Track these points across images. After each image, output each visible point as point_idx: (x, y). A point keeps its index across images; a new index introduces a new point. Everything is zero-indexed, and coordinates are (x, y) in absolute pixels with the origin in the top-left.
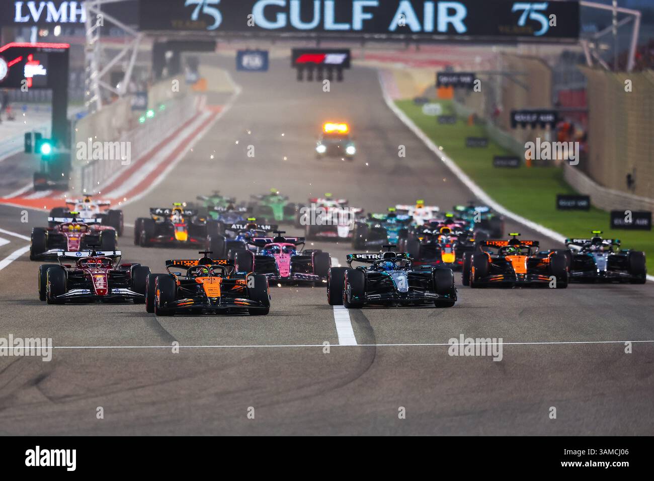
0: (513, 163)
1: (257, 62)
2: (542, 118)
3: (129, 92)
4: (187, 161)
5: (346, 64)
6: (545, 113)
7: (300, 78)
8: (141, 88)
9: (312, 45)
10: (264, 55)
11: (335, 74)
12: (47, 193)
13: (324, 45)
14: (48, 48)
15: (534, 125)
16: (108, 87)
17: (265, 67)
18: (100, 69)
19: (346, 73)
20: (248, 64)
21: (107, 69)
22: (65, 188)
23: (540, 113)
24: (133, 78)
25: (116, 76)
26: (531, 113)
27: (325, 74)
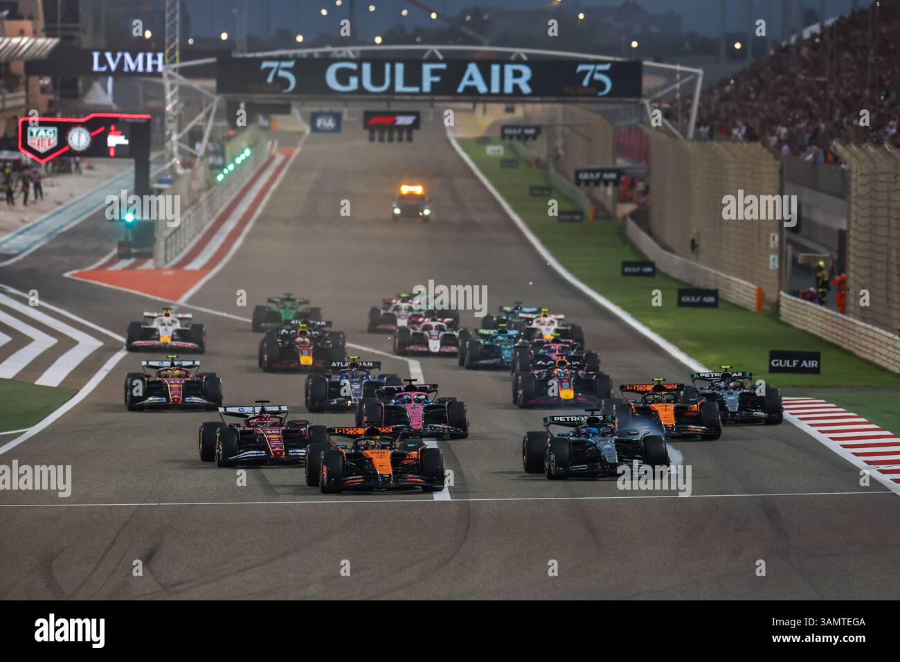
0: (577, 217)
1: (330, 124)
2: (605, 176)
3: (208, 153)
4: (262, 219)
5: (416, 125)
6: (609, 171)
7: (372, 139)
8: (218, 146)
9: (382, 107)
10: (338, 117)
11: (405, 135)
12: (132, 260)
13: (395, 107)
14: (130, 118)
15: (597, 183)
16: (186, 147)
17: (337, 129)
18: (179, 131)
19: (415, 133)
20: (322, 126)
21: (186, 130)
22: (150, 255)
23: (603, 171)
24: (211, 140)
25: (195, 136)
26: (595, 171)
27: (396, 135)
